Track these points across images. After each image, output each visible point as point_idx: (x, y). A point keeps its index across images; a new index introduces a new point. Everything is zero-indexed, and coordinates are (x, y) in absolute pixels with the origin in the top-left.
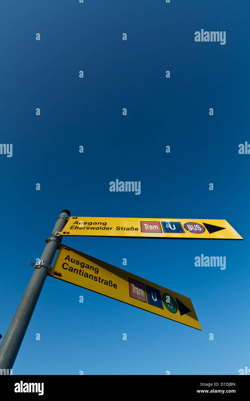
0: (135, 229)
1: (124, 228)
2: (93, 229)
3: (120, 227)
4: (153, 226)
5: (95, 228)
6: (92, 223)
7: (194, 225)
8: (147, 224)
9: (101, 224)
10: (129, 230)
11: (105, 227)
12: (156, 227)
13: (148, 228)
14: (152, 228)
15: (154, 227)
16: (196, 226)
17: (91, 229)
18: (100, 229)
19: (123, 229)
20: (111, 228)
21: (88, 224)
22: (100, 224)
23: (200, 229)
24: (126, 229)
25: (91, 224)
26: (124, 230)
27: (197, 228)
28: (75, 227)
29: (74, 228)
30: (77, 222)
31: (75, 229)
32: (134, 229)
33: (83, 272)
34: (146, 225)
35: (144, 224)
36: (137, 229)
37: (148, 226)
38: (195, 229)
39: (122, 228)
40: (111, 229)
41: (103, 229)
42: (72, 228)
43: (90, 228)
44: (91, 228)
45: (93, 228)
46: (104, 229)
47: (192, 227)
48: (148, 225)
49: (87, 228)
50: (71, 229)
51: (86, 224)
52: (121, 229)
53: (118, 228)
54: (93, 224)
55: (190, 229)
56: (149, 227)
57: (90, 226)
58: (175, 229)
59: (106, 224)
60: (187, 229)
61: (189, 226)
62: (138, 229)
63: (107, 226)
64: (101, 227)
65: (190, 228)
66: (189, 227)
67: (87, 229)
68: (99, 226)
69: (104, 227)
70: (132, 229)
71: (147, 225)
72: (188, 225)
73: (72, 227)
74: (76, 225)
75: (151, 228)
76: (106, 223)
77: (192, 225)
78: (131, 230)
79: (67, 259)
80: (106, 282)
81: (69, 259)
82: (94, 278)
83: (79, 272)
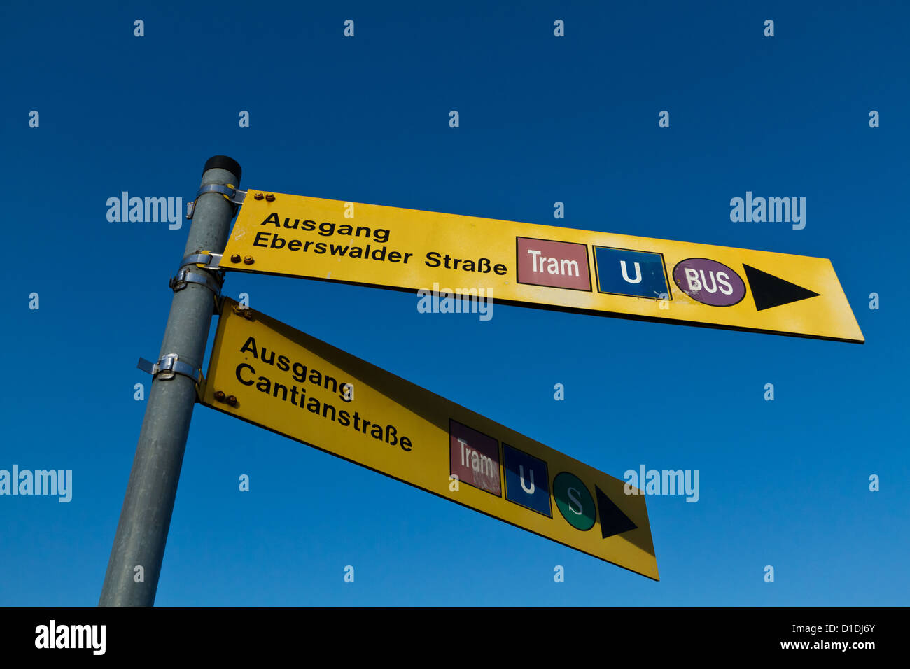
0: (496, 269)
1: (456, 262)
2: (342, 254)
3: (439, 255)
4: (563, 262)
5: (347, 248)
6: (333, 226)
7: (711, 273)
8: (539, 253)
9: (368, 235)
10: (473, 269)
11: (385, 248)
12: (573, 266)
13: (542, 270)
14: (557, 271)
15: (566, 266)
16: (719, 274)
17: (333, 252)
18: (366, 257)
19: (451, 263)
20: (407, 256)
21: (317, 230)
22: (363, 232)
23: (726, 288)
24: (460, 265)
25: (331, 232)
26: (455, 267)
27: (718, 284)
28: (271, 238)
29: (269, 243)
30: (275, 215)
31: (273, 245)
32: (492, 265)
33: (303, 397)
34: (535, 253)
35: (530, 251)
36: (500, 269)
37: (542, 260)
38: (711, 286)
39: (447, 258)
40: (406, 261)
41: (379, 255)
42: (260, 242)
43: (328, 249)
44: (332, 246)
45: (339, 247)
46: (382, 258)
47: (700, 279)
48: (543, 256)
49: (317, 246)
50: (256, 244)
51: (313, 228)
52: (443, 262)
53: (433, 259)
54: (340, 232)
55: (691, 287)
56: (546, 264)
57: (328, 240)
58: (639, 280)
59: (386, 238)
60: (683, 286)
61: (692, 274)
62: (505, 268)
63: (391, 246)
64: (368, 247)
65: (696, 280)
66: (689, 279)
67: (316, 251)
68: (362, 241)
69: (380, 246)
70: (484, 268)
71: (538, 256)
72: (687, 271)
73: (258, 238)
74: (270, 228)
75: (553, 269)
76: (387, 233)
77: (702, 272)
78: (480, 270)
79: (250, 350)
80: (377, 429)
81: (254, 351)
82: (337, 416)
83: (289, 394)
